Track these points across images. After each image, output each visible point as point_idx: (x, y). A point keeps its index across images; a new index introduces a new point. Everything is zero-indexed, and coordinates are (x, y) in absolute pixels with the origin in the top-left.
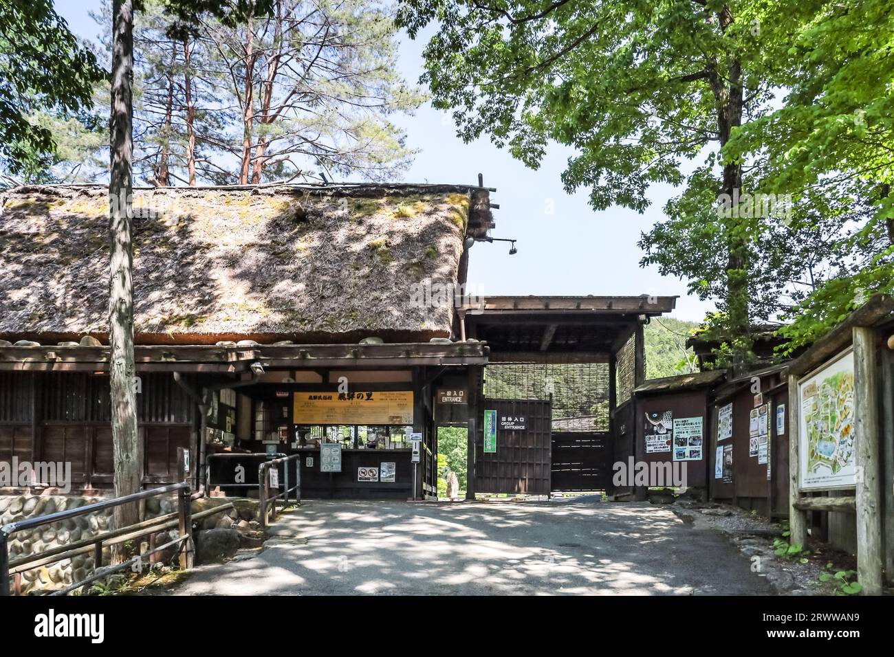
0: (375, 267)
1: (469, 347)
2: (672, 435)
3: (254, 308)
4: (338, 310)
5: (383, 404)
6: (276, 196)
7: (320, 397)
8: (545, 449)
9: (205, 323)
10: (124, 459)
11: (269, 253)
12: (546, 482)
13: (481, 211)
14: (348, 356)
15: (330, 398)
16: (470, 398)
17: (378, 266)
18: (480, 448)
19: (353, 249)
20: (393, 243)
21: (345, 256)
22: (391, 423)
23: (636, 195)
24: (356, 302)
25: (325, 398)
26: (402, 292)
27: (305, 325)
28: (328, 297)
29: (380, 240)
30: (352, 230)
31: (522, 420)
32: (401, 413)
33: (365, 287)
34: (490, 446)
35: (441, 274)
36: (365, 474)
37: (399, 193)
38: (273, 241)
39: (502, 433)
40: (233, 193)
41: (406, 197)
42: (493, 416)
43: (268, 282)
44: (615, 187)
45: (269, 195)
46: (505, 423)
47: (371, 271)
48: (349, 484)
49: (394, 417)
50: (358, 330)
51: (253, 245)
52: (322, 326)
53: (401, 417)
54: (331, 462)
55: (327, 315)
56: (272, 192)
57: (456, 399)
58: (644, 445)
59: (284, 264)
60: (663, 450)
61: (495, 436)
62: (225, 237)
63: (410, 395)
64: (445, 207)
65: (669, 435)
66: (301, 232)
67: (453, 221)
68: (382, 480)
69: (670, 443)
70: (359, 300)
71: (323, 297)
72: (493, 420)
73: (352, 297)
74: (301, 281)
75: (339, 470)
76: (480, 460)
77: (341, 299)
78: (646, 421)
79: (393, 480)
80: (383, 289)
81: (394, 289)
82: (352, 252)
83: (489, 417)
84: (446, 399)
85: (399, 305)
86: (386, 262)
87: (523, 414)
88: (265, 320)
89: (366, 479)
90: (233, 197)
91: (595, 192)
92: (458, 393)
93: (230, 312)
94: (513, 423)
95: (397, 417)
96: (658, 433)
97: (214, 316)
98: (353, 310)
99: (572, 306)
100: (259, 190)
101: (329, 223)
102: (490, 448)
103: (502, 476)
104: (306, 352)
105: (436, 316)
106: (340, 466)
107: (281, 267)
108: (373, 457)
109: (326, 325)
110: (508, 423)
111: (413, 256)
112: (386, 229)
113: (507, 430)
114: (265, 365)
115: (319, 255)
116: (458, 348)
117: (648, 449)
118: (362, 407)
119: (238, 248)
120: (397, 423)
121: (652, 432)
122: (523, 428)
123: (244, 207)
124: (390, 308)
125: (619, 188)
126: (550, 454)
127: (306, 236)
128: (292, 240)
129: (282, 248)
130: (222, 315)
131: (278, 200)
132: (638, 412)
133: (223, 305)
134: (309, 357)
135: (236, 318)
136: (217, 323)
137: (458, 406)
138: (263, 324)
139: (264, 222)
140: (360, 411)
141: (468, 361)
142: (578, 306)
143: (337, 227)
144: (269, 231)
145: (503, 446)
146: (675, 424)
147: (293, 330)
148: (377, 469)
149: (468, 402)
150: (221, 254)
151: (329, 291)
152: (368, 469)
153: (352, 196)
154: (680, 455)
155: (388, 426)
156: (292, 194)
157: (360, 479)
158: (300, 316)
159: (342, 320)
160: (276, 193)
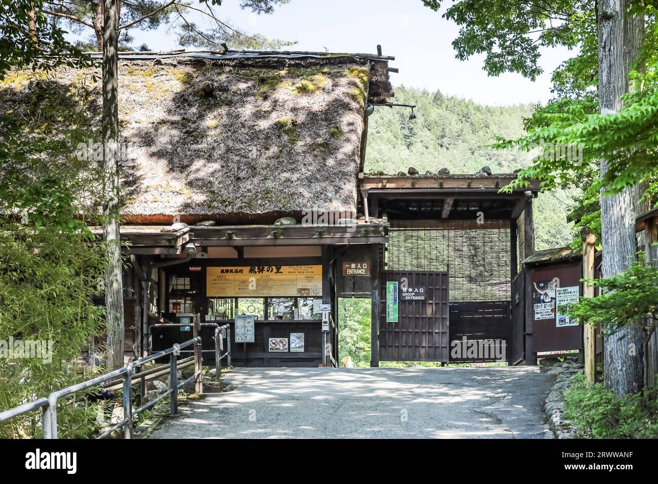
0: (284, 146)
1: (373, 229)
2: (555, 303)
3: (178, 190)
4: (254, 191)
5: (293, 277)
6: (180, 67)
7: (231, 271)
8: (443, 318)
9: (136, 205)
10: (116, 326)
11: (181, 131)
12: (444, 350)
13: (380, 82)
14: (269, 237)
15: (241, 271)
16: (373, 270)
17: (287, 146)
18: (383, 319)
19: (262, 128)
20: (299, 122)
21: (254, 135)
22: (299, 295)
23: (529, 63)
24: (269, 184)
25: (236, 272)
26: (310, 173)
27: (226, 206)
28: (244, 178)
29: (286, 117)
30: (258, 107)
31: (422, 290)
32: (309, 285)
33: (277, 168)
34: (393, 316)
35: (345, 154)
36: (276, 344)
37: (301, 64)
38: (184, 119)
39: (402, 302)
40: (135, 62)
41: (307, 68)
42: (395, 288)
43: (185, 162)
44: (509, 54)
45: (172, 65)
46: (406, 294)
47: (281, 151)
48: (261, 355)
49: (302, 289)
50: (274, 212)
51: (163, 122)
52: (241, 208)
53: (309, 289)
54: (245, 334)
55: (245, 197)
56: (175, 63)
57: (360, 272)
58: (533, 313)
59: (197, 143)
60: (548, 317)
61: (396, 306)
62: (135, 113)
63: (318, 269)
64: (343, 80)
65: (553, 303)
66: (210, 108)
67: (354, 97)
68: (291, 351)
69: (554, 310)
70: (272, 182)
71: (239, 179)
72: (395, 291)
73: (266, 179)
74: (216, 161)
75: (253, 340)
76: (384, 330)
77: (256, 180)
78: (534, 290)
79: (302, 350)
80: (293, 170)
81: (303, 170)
82: (260, 131)
83: (390, 286)
84: (351, 272)
85: (309, 186)
86: (293, 142)
87: (423, 285)
88: (189, 201)
89: (277, 349)
90: (136, 67)
91: (489, 58)
92: (362, 266)
93: (155, 193)
94: (413, 294)
95: (305, 289)
96: (544, 302)
97: (142, 198)
98: (268, 192)
99: (463, 185)
100: (162, 60)
101: (236, 98)
102: (392, 318)
103: (404, 344)
104: (233, 233)
105: (343, 197)
106: (253, 337)
107: (195, 147)
108: (284, 328)
109: (245, 207)
110: (409, 294)
111: (319, 136)
112: (291, 105)
113: (409, 300)
114: (196, 244)
115: (230, 133)
116: (363, 229)
117: (537, 316)
118: (272, 280)
119: (150, 125)
120: (305, 295)
121: (539, 301)
122: (423, 298)
123: (148, 78)
124: (301, 190)
125: (512, 55)
126: (448, 323)
127: (215, 113)
128: (201, 117)
129: (193, 126)
130: (148, 196)
131: (181, 70)
132: (527, 282)
133: (148, 187)
134: (235, 238)
135: (162, 200)
136: (146, 205)
137: (362, 277)
138: (187, 206)
139: (170, 96)
140: (270, 283)
141: (372, 240)
142: (469, 185)
143: (243, 103)
144: (179, 107)
145: (404, 316)
146: (557, 293)
147: (217, 211)
148: (287, 339)
149: (371, 273)
150: (135, 131)
151: (244, 172)
152: (278, 340)
153: (253, 67)
154: (562, 321)
155: (296, 298)
156: (194, 64)
157: (272, 349)
158: (220, 198)
159: (259, 202)
160: (179, 63)
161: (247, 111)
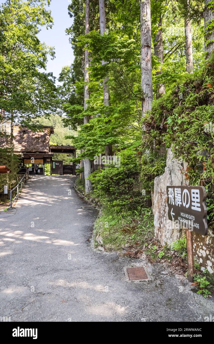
3: (20, 147)
5: (38, 161)
8: (62, 168)
11: (20, 137)
12: (62, 173)
13: (52, 131)
16: (51, 160)
18: (53, 168)
19: (33, 137)
20: (39, 137)
21: (32, 139)
24: (35, 147)
29: (37, 136)
30: (33, 134)
32: (41, 162)
33: (36, 144)
34: (54, 167)
38: (20, 135)
39: (56, 165)
41: (42, 128)
43: (21, 143)
48: (33, 173)
50: (36, 151)
51: (17, 135)
55: (31, 149)
59: (23, 139)
63: (42, 160)
64: (46, 130)
66: (25, 134)
67: (48, 133)
71: (30, 146)
74: (26, 143)
75: (32, 171)
77: (33, 146)
79: (40, 172)
81: (40, 145)
83: (54, 163)
84: (47, 160)
85: (41, 147)
86: (38, 140)
87: (59, 163)
88: (22, 149)
92: (49, 159)
97: (15, 148)
98: (35, 148)
99: (65, 148)
101: (29, 132)
103: (56, 172)
105: (47, 149)
110: (57, 164)
111: (43, 139)
112: (38, 134)
114: (24, 156)
115: (28, 138)
120: (40, 164)
121: (77, 166)
122: (59, 165)
128: (23, 135)
129: (22, 137)
131: (20, 127)
133: (16, 146)
137: (49, 161)
139: (18, 131)
144: (19, 133)
145: (56, 167)
147: (27, 151)
158: (27, 149)
159: (33, 150)
161: (31, 134)
